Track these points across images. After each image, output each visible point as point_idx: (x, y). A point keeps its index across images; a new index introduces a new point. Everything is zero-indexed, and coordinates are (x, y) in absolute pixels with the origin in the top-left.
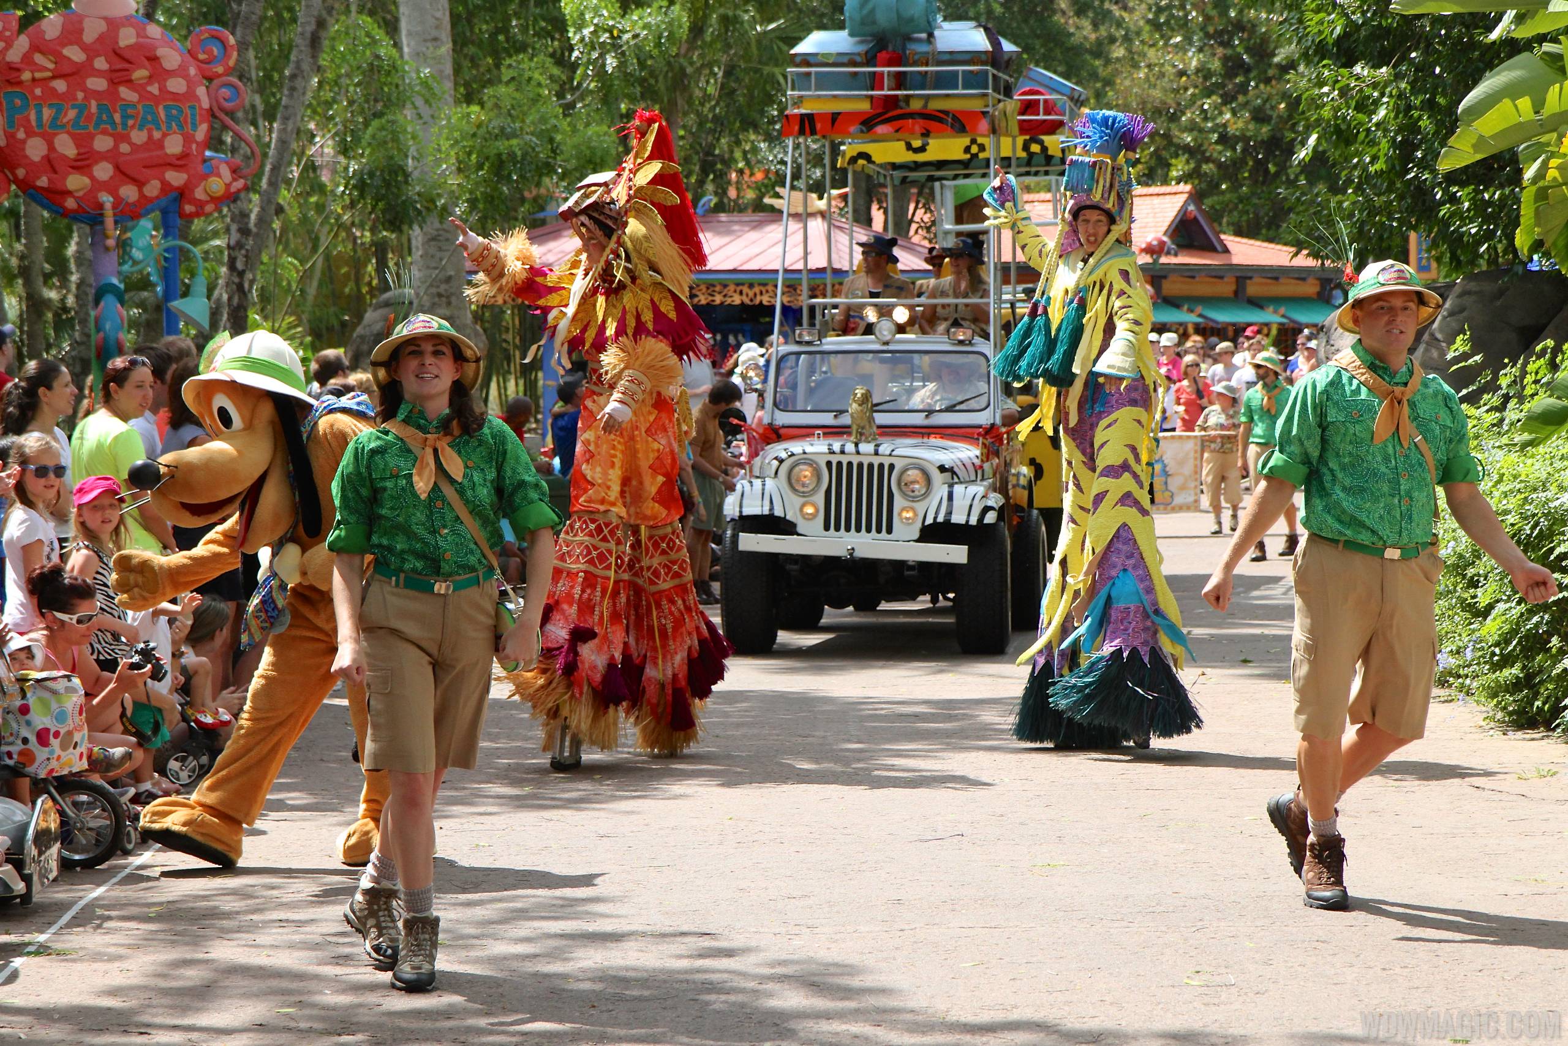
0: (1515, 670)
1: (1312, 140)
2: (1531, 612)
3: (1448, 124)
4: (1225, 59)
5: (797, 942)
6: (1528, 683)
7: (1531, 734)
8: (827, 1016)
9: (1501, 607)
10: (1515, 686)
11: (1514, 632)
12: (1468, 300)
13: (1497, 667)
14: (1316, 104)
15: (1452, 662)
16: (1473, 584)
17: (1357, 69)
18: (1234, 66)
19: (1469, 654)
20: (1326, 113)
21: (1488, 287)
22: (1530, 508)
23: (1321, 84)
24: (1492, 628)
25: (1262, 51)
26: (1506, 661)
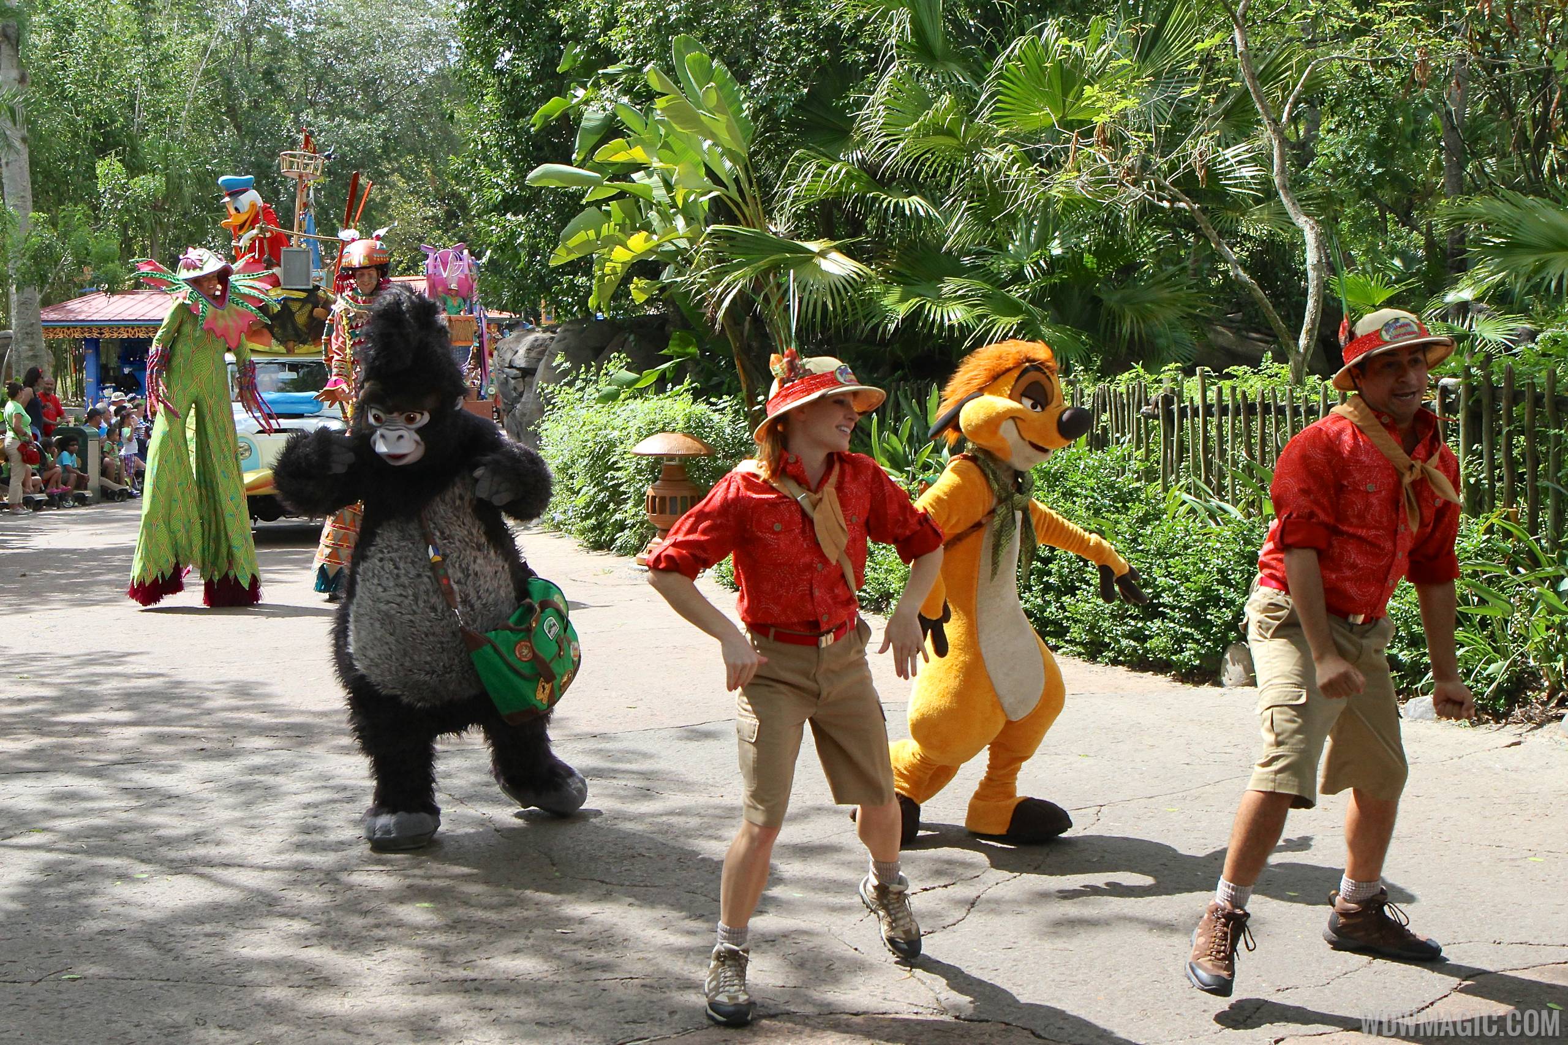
0: (593, 521)
1: (488, 253)
2: (600, 491)
3: (554, 242)
4: (447, 212)
5: (222, 671)
6: (600, 527)
7: (599, 552)
8: (238, 709)
9: (585, 489)
10: (593, 529)
11: (592, 501)
12: (568, 334)
13: (583, 519)
14: (489, 234)
15: (562, 517)
16: (572, 477)
17: (509, 216)
18: (450, 215)
19: (570, 514)
20: (494, 239)
21: (576, 327)
22: (598, 439)
23: (491, 224)
24: (581, 501)
25: (464, 207)
26: (588, 516)
